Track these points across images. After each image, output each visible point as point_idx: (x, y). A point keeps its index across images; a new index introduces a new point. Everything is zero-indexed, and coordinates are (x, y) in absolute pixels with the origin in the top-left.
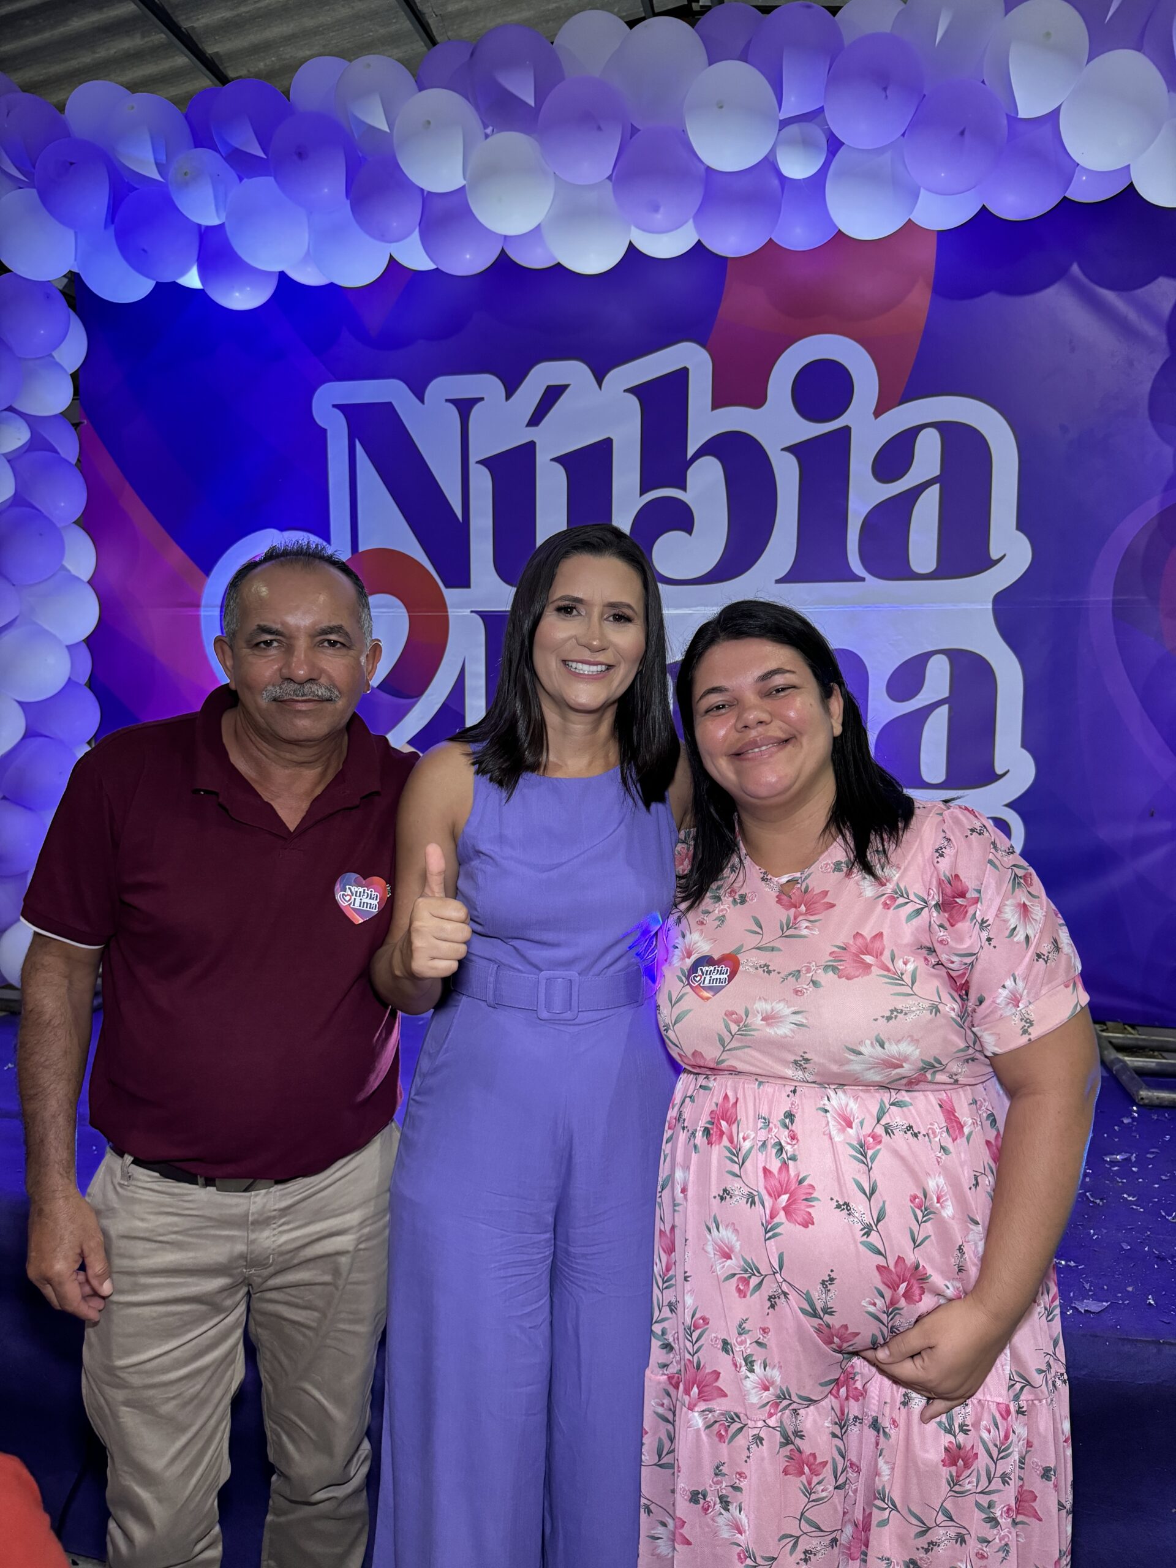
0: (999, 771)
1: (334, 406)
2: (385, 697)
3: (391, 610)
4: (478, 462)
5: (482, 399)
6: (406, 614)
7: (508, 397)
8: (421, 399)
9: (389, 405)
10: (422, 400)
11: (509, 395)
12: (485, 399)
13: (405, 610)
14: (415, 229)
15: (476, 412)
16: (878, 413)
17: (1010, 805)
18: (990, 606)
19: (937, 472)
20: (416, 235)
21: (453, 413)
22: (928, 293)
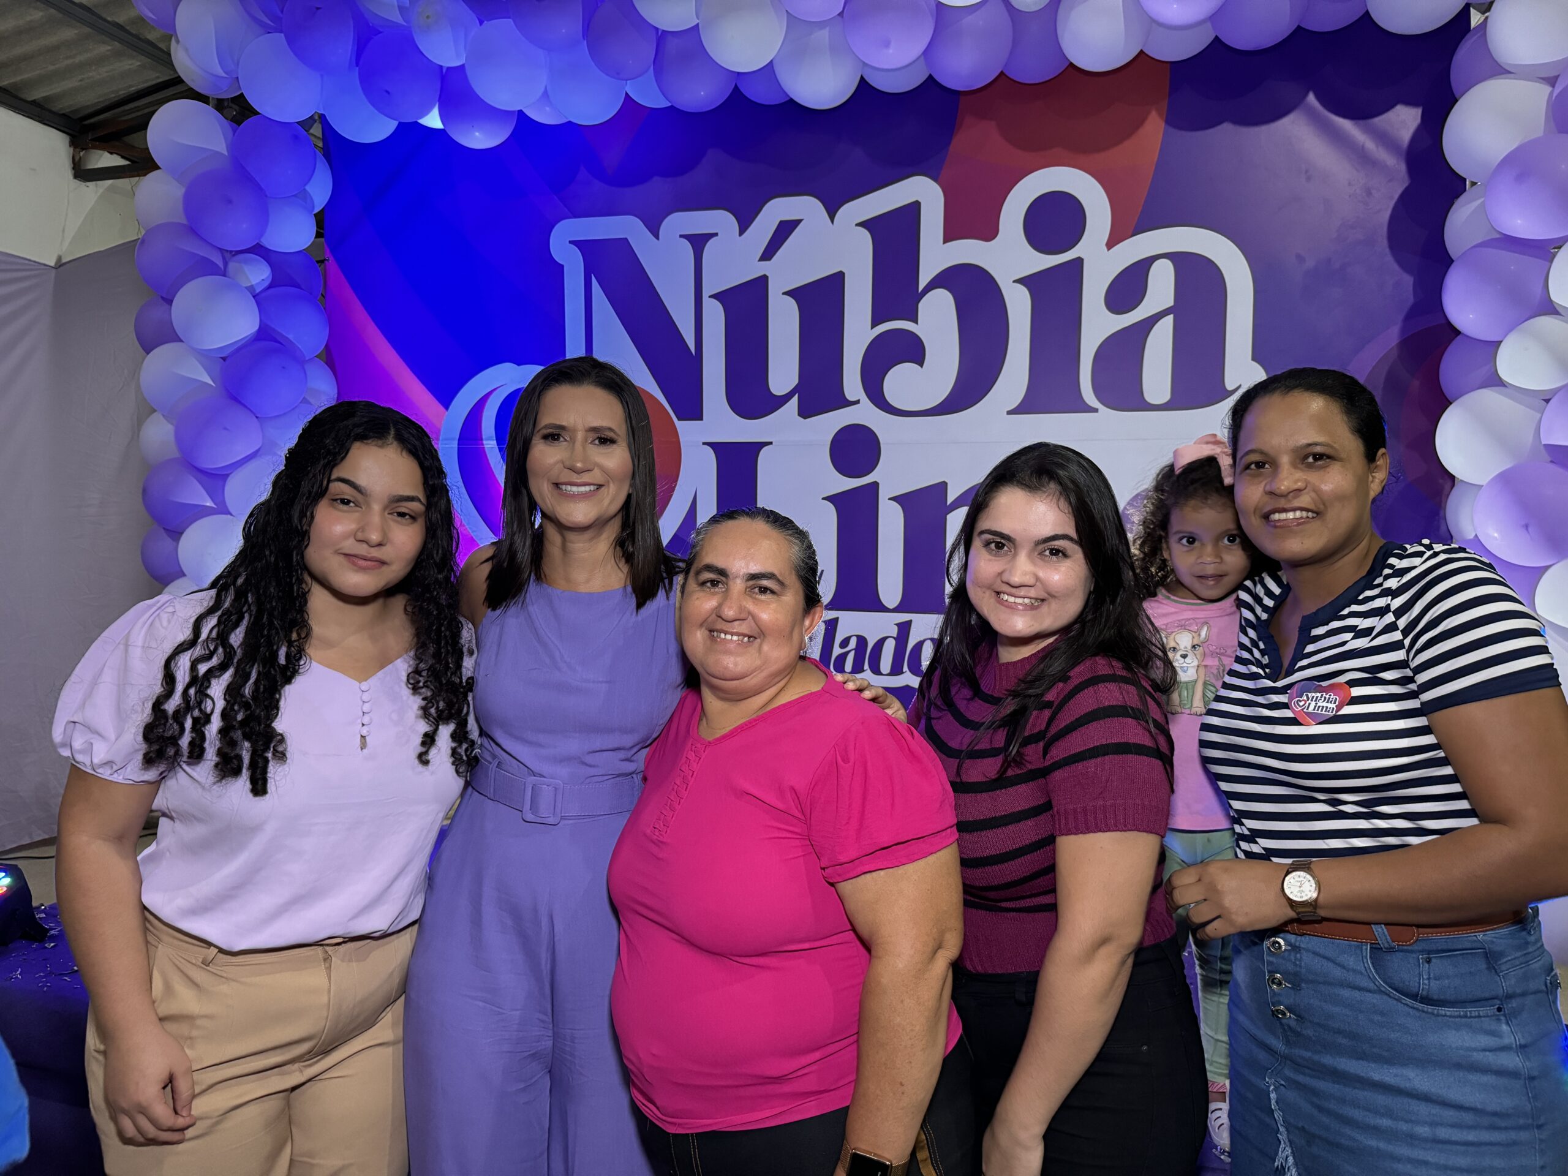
1: (571, 242)
4: (710, 297)
5: (716, 234)
7: (741, 233)
8: (656, 234)
9: (625, 243)
11: (742, 231)
12: (719, 234)
14: (651, 68)
15: (709, 249)
19: (1170, 302)
20: (650, 74)
21: (687, 248)
22: (1162, 125)
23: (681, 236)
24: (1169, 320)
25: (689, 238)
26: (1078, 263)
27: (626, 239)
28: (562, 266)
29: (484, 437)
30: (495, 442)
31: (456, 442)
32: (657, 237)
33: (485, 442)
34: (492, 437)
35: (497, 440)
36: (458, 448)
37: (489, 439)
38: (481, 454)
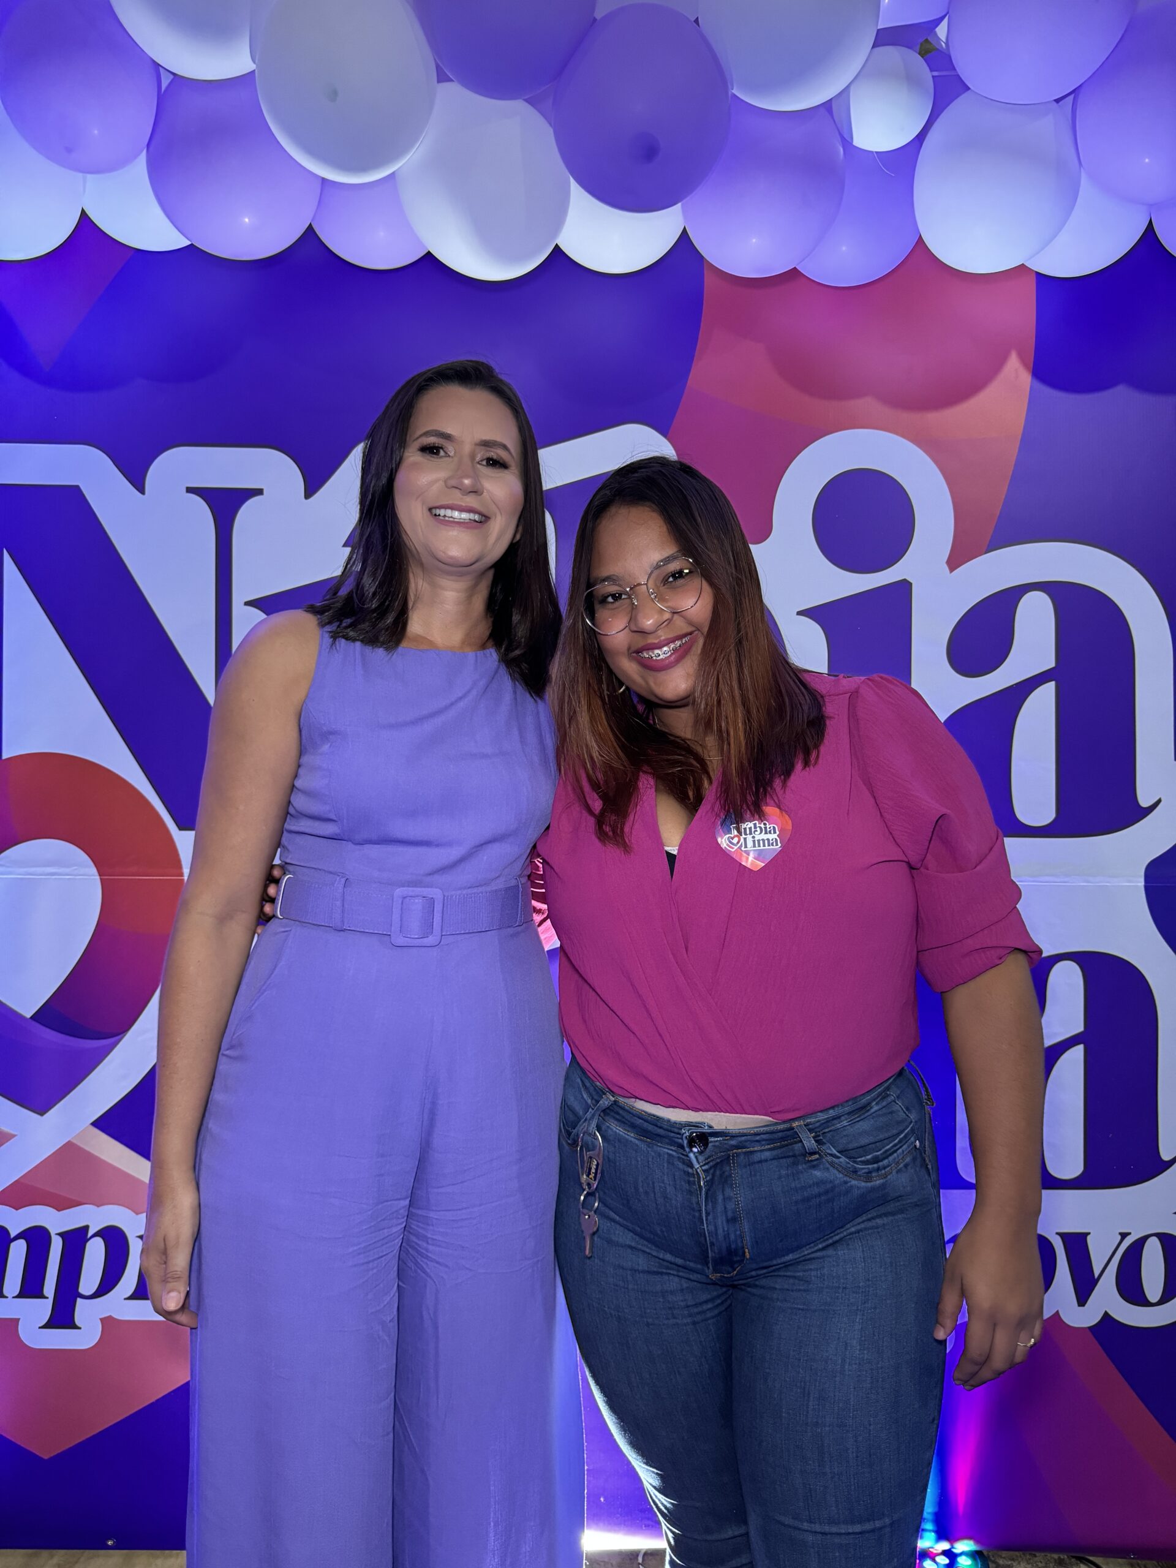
0: (1165, 1155)
2: (49, 1036)
3: (67, 870)
4: (247, 604)
5: (259, 492)
6: (98, 877)
7: (310, 491)
8: (138, 483)
9: (73, 494)
10: (140, 488)
11: (312, 487)
12: (265, 492)
13: (94, 870)
14: (142, 151)
15: (246, 516)
16: (954, 563)
19: (1052, 664)
20: (140, 166)
21: (202, 513)
22: (1025, 378)
23: (190, 490)
24: (1048, 690)
25: (210, 495)
26: (903, 589)
27: (76, 490)
32: (141, 489)
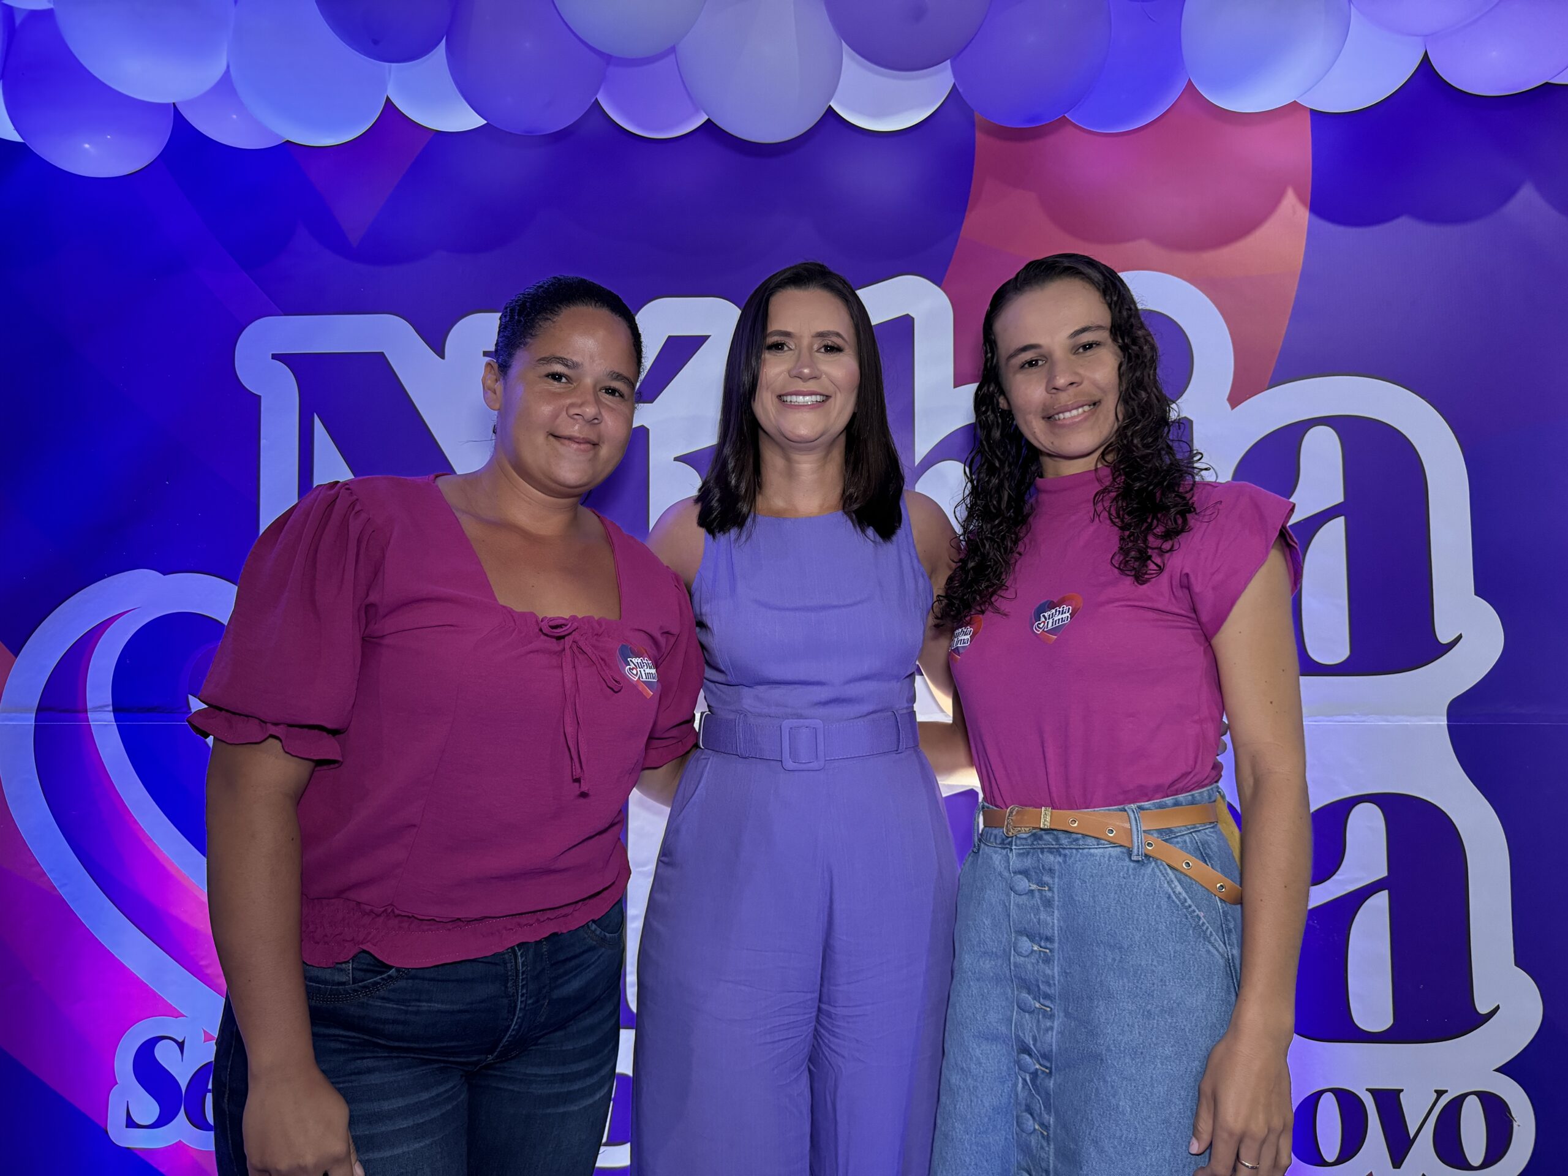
0: (1482, 1008)
1: (275, 357)
8: (439, 349)
9: (379, 359)
10: (440, 352)
14: (440, 40)
16: (1235, 399)
17: (1504, 1070)
18: (1444, 722)
19: (1339, 497)
20: (440, 55)
22: (1303, 214)
24: (1337, 526)
26: (1185, 426)
27: (381, 356)
28: (256, 400)
29: (89, 705)
30: (112, 714)
31: (34, 715)
33: (91, 716)
34: (107, 706)
35: (115, 711)
36: (37, 728)
37: (100, 709)
38: (84, 737)
